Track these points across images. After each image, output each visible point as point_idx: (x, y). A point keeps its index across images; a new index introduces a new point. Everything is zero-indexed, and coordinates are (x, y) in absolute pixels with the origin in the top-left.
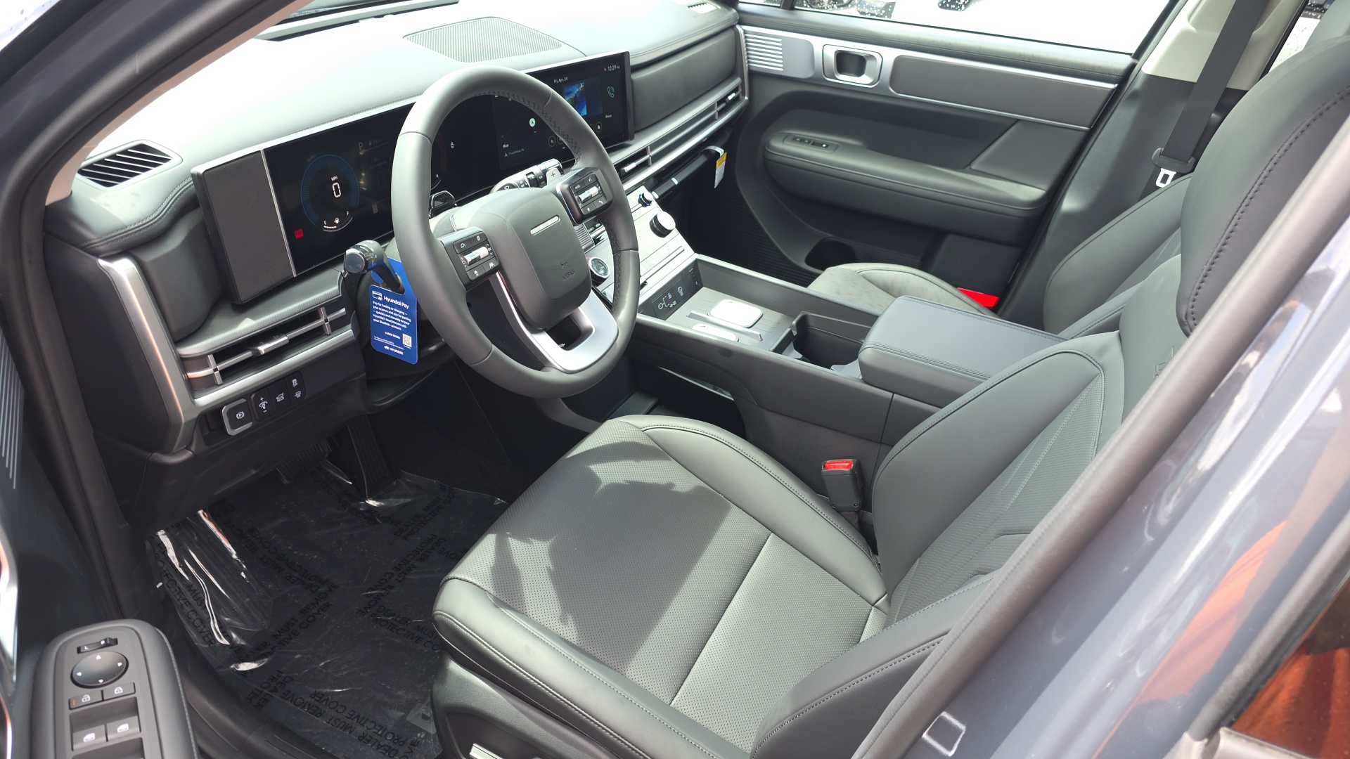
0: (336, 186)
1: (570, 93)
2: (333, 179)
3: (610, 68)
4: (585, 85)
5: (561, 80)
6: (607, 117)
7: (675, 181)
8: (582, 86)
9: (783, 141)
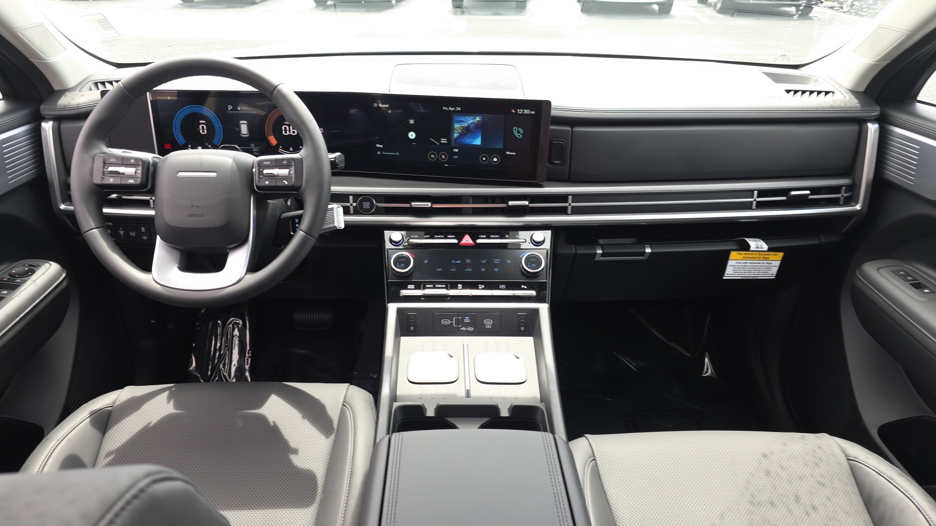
0: (203, 127)
1: (462, 121)
2: (201, 122)
3: (520, 111)
4: (483, 120)
5: (451, 109)
6: (508, 153)
7: (648, 250)
8: (478, 119)
9: (878, 269)
